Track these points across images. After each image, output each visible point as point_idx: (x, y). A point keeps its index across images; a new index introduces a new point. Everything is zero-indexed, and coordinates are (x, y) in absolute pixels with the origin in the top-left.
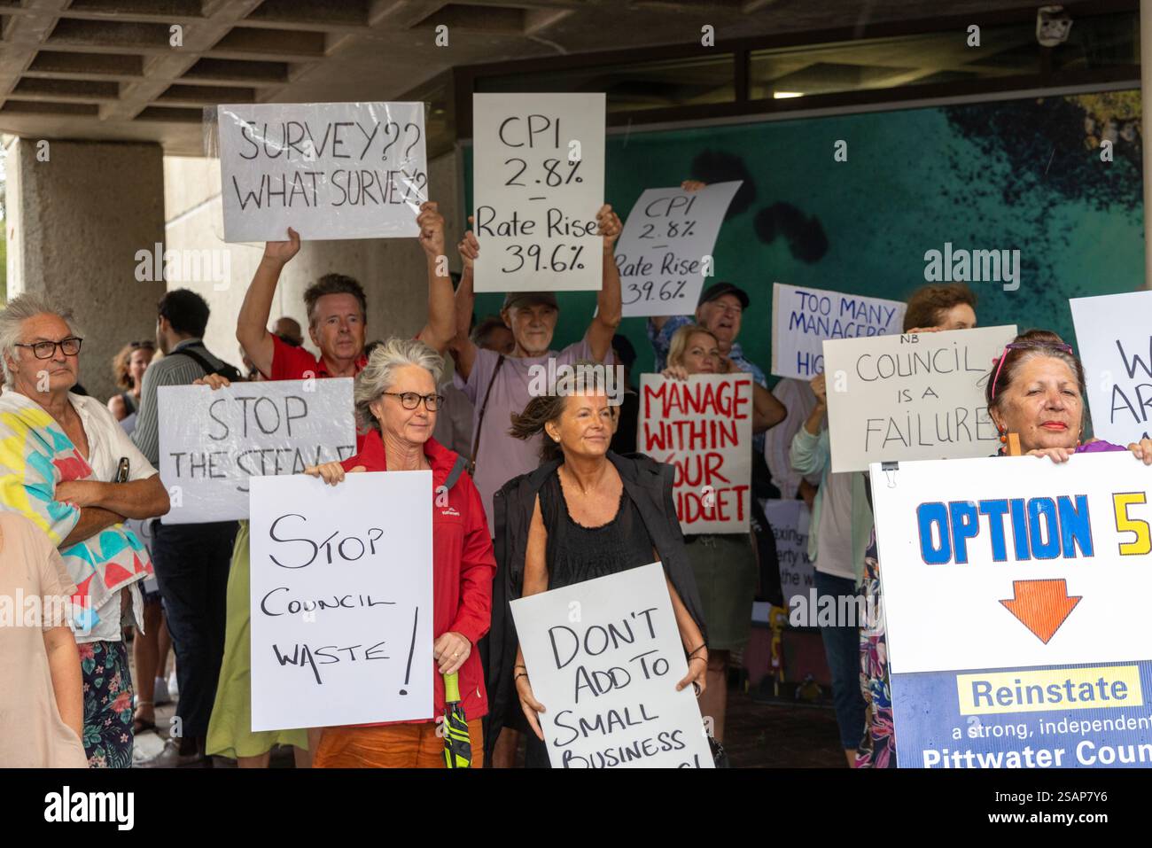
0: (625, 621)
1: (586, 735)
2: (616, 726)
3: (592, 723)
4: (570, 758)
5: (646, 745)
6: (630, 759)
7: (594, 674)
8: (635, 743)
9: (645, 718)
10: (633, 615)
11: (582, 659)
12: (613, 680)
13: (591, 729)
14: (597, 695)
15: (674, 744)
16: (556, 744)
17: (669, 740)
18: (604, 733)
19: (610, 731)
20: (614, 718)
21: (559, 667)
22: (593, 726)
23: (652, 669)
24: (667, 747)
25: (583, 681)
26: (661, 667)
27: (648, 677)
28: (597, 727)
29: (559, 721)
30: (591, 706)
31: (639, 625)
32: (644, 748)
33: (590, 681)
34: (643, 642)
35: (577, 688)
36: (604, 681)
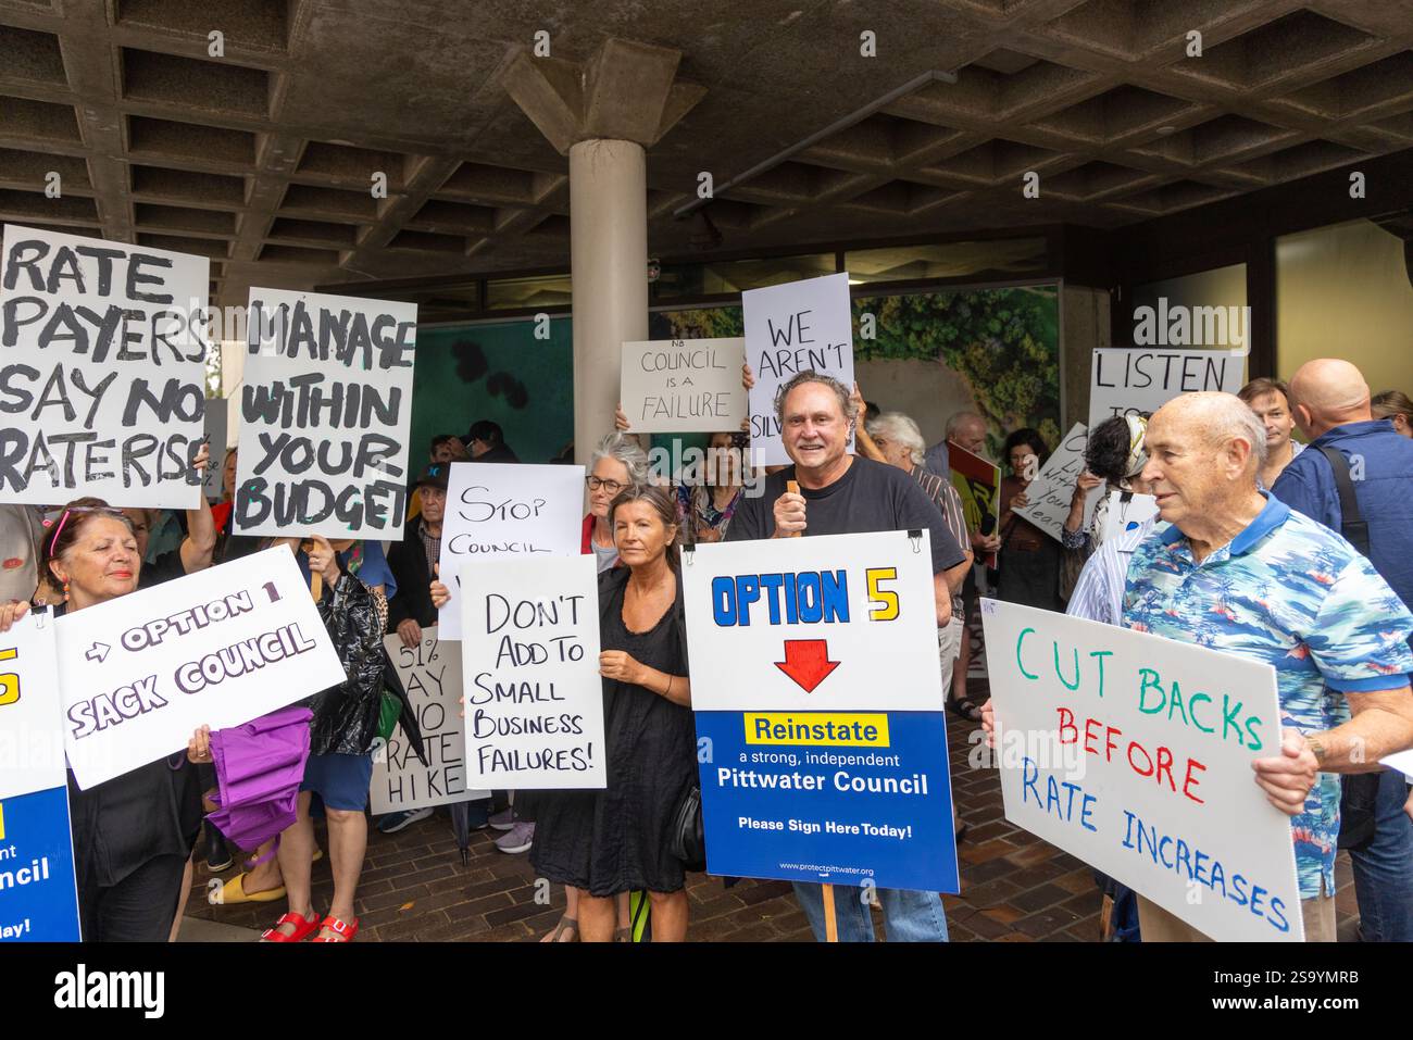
0: (553, 603)
1: (499, 700)
2: (526, 698)
3: (506, 690)
4: (481, 717)
5: (548, 722)
6: (532, 732)
7: (517, 645)
8: (539, 718)
9: (553, 697)
10: (561, 598)
11: (510, 629)
12: (532, 655)
13: (504, 695)
14: (515, 665)
15: (573, 728)
16: (472, 701)
17: (569, 723)
18: (515, 702)
19: (520, 701)
20: (526, 690)
21: (489, 632)
22: (507, 693)
23: (569, 653)
24: (566, 729)
25: (506, 650)
26: (577, 652)
27: (563, 659)
28: (509, 695)
29: (479, 681)
30: (509, 675)
31: (565, 609)
32: (546, 725)
33: (512, 652)
34: (565, 626)
35: (500, 655)
36: (525, 654)
